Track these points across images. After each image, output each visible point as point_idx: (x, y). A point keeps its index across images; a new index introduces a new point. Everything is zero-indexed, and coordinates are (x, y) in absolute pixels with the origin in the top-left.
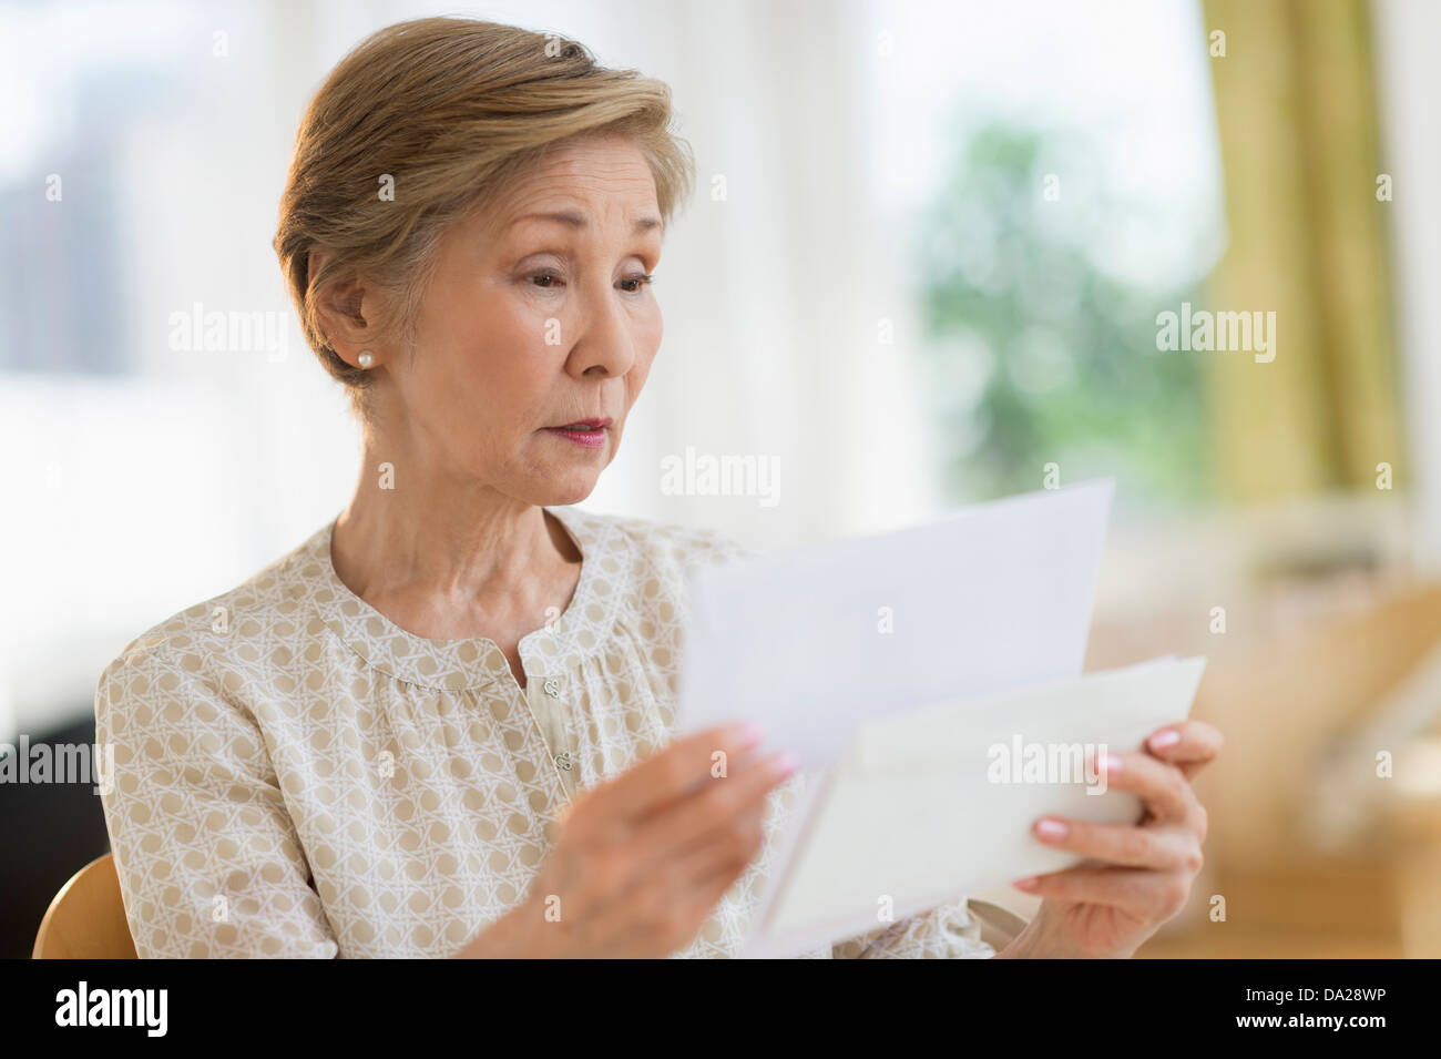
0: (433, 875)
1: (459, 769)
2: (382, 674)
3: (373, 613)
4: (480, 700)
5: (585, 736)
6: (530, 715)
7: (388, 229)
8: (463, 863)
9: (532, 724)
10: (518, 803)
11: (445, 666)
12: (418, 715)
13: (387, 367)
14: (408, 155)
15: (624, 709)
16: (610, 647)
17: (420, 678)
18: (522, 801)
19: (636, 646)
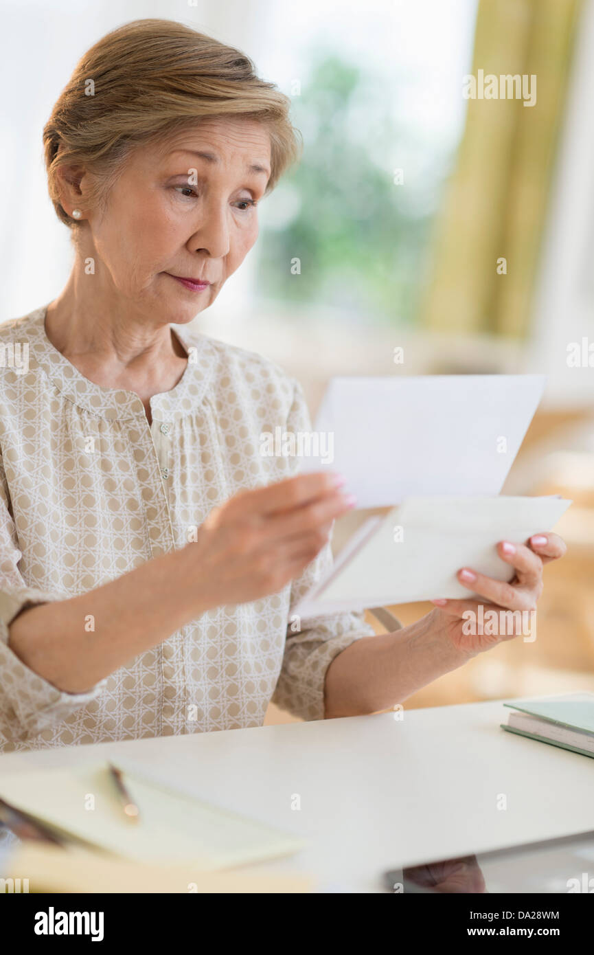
0: (80, 525)
1: (105, 465)
2: (68, 400)
3: (68, 363)
4: (123, 427)
5: (178, 461)
6: (152, 443)
7: (99, 141)
8: (100, 522)
9: (151, 449)
10: (134, 493)
11: (106, 404)
12: (87, 429)
13: (89, 221)
14: (122, 102)
15: (201, 449)
16: (199, 412)
17: (91, 408)
18: (137, 493)
19: (213, 415)
